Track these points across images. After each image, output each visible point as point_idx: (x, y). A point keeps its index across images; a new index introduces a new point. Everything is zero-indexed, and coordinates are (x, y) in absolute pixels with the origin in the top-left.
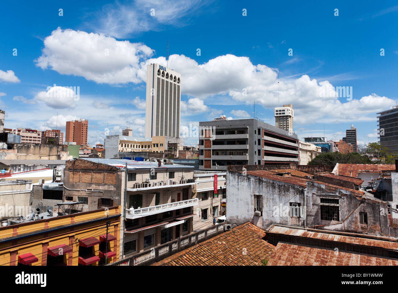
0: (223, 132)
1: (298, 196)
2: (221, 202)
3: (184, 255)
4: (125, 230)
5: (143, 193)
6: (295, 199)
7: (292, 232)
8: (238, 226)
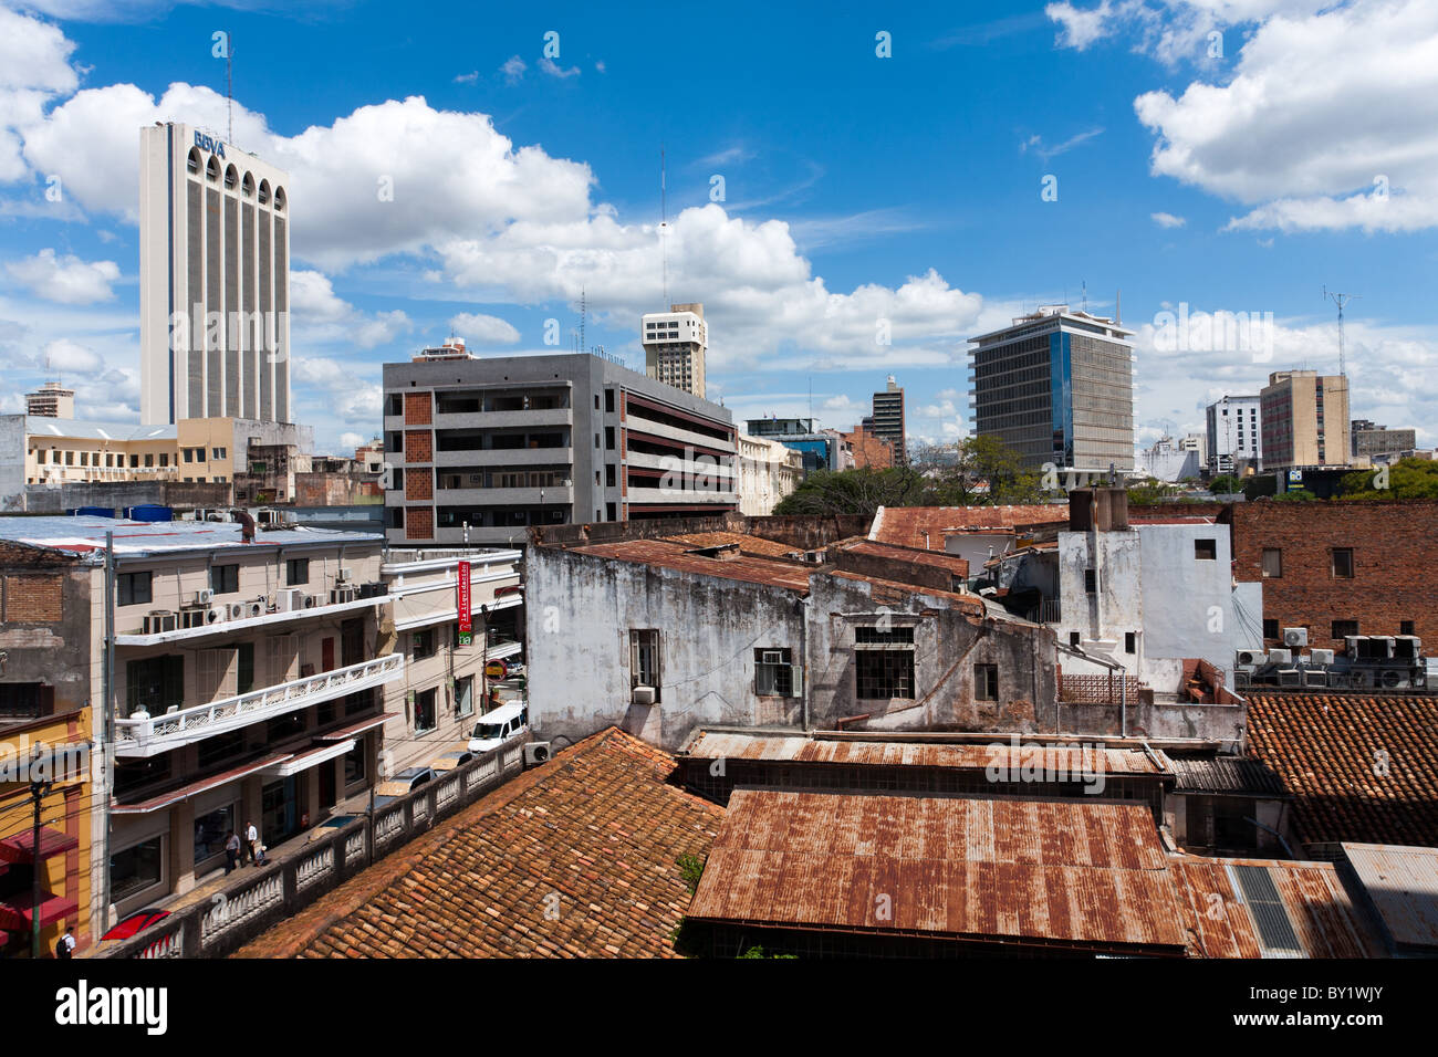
0: (477, 401)
1: (783, 624)
2: (485, 662)
3: (408, 875)
4: (114, 803)
5: (182, 648)
6: (773, 636)
7: (768, 746)
8: (573, 744)
